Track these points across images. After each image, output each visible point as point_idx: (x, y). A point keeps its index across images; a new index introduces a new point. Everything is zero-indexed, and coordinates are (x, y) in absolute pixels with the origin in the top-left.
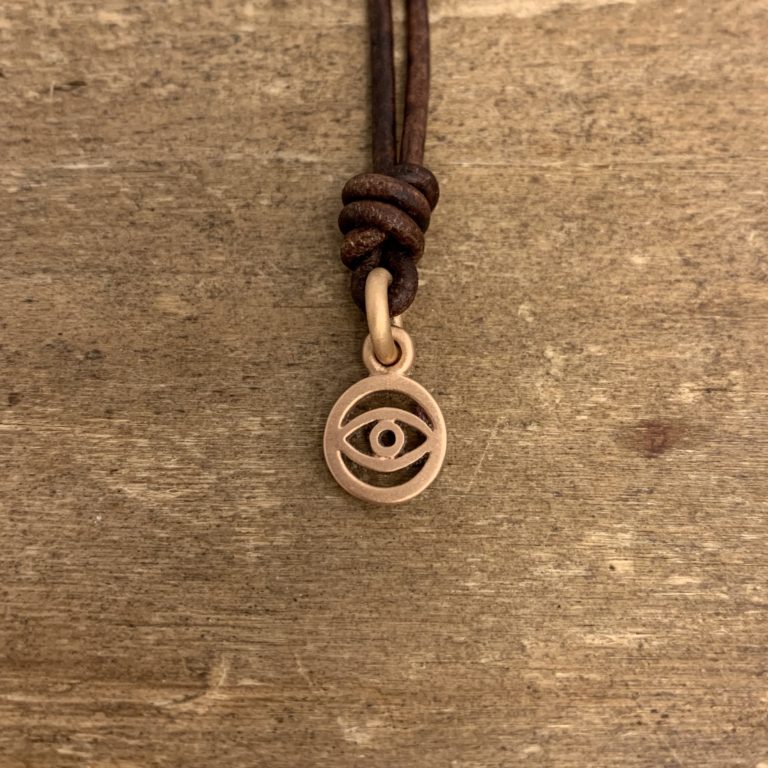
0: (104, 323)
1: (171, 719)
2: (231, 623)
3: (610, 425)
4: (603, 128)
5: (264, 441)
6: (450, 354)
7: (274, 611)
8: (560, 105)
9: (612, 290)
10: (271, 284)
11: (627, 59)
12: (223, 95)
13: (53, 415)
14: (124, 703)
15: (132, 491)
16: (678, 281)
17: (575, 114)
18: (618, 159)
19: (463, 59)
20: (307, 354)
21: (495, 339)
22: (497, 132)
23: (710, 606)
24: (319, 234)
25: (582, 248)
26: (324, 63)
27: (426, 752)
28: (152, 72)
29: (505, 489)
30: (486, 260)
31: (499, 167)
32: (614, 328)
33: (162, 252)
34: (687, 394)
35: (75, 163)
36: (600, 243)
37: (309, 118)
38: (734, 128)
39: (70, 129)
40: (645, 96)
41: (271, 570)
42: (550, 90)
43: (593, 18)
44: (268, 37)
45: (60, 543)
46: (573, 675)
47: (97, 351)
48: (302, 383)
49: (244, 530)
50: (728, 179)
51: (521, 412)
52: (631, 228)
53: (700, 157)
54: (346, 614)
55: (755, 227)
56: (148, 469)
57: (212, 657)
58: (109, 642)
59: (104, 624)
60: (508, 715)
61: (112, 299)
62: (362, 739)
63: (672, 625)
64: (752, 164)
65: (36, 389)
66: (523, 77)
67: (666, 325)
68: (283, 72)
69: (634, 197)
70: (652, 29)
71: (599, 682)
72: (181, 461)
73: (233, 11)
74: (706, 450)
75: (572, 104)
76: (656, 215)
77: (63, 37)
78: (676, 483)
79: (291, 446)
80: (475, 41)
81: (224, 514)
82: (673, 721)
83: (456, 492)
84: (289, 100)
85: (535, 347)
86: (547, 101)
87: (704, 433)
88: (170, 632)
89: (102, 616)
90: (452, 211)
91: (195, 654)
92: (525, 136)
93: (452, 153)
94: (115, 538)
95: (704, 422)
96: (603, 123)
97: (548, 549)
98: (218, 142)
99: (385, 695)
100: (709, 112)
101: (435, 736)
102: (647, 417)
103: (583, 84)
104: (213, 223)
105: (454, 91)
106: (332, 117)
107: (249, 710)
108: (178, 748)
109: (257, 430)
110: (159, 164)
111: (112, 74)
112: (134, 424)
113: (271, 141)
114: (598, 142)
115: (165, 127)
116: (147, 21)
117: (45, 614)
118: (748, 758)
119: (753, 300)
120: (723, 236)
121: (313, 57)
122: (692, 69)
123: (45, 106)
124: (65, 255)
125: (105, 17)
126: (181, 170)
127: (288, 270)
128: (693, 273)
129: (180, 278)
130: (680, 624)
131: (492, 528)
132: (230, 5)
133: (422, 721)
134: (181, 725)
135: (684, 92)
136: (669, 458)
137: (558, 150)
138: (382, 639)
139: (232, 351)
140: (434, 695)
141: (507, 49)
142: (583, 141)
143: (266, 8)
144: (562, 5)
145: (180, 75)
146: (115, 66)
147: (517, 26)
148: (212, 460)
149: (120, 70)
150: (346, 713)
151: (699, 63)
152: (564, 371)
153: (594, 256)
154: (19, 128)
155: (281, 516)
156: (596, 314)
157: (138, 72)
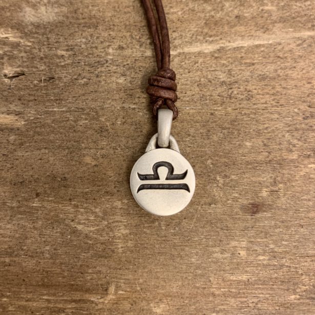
0: (67, 167)
1: (97, 305)
2: (115, 273)
3: (239, 204)
4: (235, 94)
5: (122, 210)
8: (220, 86)
9: (240, 155)
10: (122, 153)
11: (244, 68)
12: (103, 83)
13: (51, 201)
14: (81, 299)
15: (80, 227)
16: (262, 152)
17: (226, 89)
18: (241, 106)
19: (186, 69)
21: (199, 173)
22: (198, 96)
23: (271, 267)
24: (138, 134)
25: (229, 139)
26: (138, 71)
28: (78, 74)
29: (204, 227)
30: (196, 144)
31: (199, 109)
32: (240, 169)
33: (85, 141)
34: (264, 193)
35: (53, 108)
36: (235, 138)
37: (133, 91)
38: (281, 94)
39: (50, 95)
40: (250, 82)
41: (127, 255)
42: (217, 80)
43: (232, 52)
44: (118, 61)
45: (57, 245)
46: (226, 290)
47: (65, 178)
49: (117, 241)
50: (279, 114)
51: (209, 200)
52: (246, 132)
53: (269, 105)
55: (288, 131)
56: (85, 219)
57: (109, 284)
58: (75, 279)
59: (73, 273)
61: (69, 159)
62: (158, 311)
63: (259, 273)
64: (287, 108)
65: (45, 191)
66: (207, 75)
67: (258, 168)
68: (124, 74)
69: (246, 121)
70: (253, 56)
71: (235, 292)
72: (95, 216)
73: (105, 50)
74: (271, 213)
75: (224, 85)
76: (254, 127)
77: (45, 60)
79: (131, 212)
80: (189, 62)
81: (111, 236)
82: (259, 306)
84: (126, 84)
85: (213, 176)
86: (216, 85)
87: (270, 207)
88: (95, 276)
89: (72, 270)
90: (183, 126)
91: (103, 283)
92: (208, 97)
93: (183, 104)
94: (75, 244)
95: (270, 203)
96: (235, 92)
97: (218, 248)
98: (102, 101)
100: (273, 88)
102: (251, 202)
103: (228, 78)
104: (102, 130)
105: (183, 80)
106: (141, 91)
107: (122, 301)
109: (120, 206)
110: (82, 109)
111: (65, 74)
112: (79, 204)
113: (120, 100)
115: (84, 95)
116: (75, 54)
117: (53, 269)
119: (287, 159)
120: (277, 135)
121: (133, 68)
122: (267, 72)
123: (40, 86)
124: (52, 143)
125: (60, 52)
126: (90, 111)
127: (128, 148)
128: (267, 149)
129: (92, 151)
132: (104, 48)
134: (100, 306)
135: (264, 80)
136: (258, 215)
137: (220, 102)
138: (164, 278)
139: (110, 177)
140: (181, 296)
141: (201, 65)
142: (228, 99)
143: (116, 49)
144: (221, 47)
145: (88, 75)
146: (65, 72)
147: (205, 55)
148: (106, 217)
149: (67, 73)
150: (153, 302)
151: (270, 68)
152: (223, 185)
153: (233, 142)
154: (32, 95)
155: (129, 236)
156: (234, 164)
157: (73, 74)
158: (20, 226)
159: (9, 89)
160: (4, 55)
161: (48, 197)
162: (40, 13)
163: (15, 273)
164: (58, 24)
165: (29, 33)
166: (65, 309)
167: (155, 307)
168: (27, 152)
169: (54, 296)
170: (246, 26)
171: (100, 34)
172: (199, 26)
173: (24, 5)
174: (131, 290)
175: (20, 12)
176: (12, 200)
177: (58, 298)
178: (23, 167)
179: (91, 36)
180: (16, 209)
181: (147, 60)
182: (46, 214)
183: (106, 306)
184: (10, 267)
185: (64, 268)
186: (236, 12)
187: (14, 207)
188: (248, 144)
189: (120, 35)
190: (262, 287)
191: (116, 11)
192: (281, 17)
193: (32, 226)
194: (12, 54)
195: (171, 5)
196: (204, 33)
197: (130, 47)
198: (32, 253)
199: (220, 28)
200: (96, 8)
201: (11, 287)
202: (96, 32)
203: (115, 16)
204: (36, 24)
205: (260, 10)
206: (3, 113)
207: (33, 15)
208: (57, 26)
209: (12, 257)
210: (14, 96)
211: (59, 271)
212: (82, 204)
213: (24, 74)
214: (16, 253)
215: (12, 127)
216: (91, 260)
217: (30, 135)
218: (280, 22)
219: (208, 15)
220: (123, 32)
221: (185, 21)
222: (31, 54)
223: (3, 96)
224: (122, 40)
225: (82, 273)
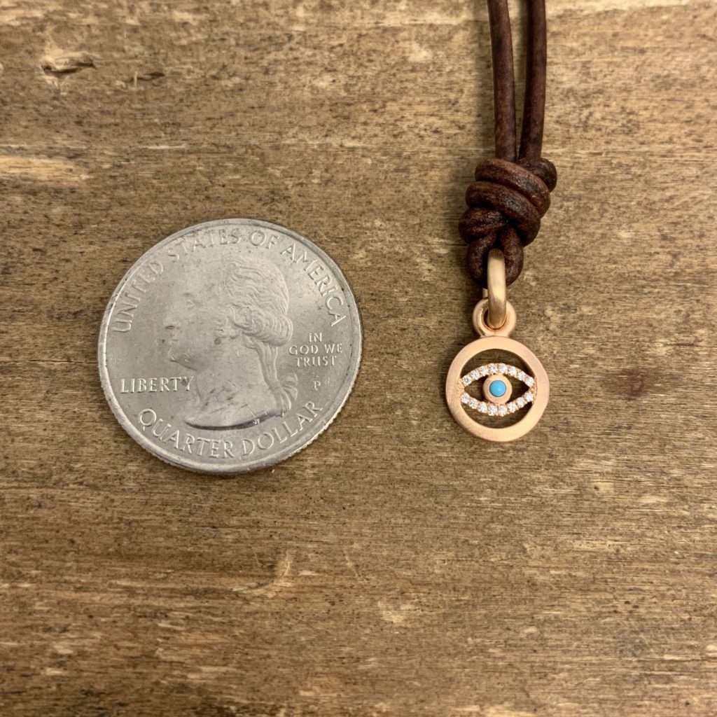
1: (246, 601)
2: (293, 526)
3: (598, 373)
4: (598, 120)
8: (562, 100)
9: (602, 260)
11: (619, 60)
12: (279, 87)
14: (209, 589)
16: (658, 253)
17: (574, 107)
18: (610, 147)
19: (481, 58)
23: (674, 521)
24: (361, 209)
25: (578, 224)
26: (364, 60)
27: (447, 631)
28: (220, 66)
32: (603, 292)
34: (661, 349)
35: (157, 144)
36: (593, 220)
37: (352, 108)
38: (708, 122)
39: (153, 114)
40: (634, 93)
41: (325, 483)
42: (554, 86)
43: (592, 23)
44: (316, 36)
46: (563, 572)
50: (702, 166)
52: (619, 207)
53: (678, 147)
54: (384, 520)
57: (279, 553)
58: (197, 540)
59: (192, 526)
60: (512, 603)
62: (397, 619)
63: (643, 535)
68: (329, 67)
69: (622, 181)
70: (642, 33)
71: (584, 579)
73: (287, 12)
74: (675, 394)
75: (572, 99)
76: (640, 196)
77: (143, 33)
78: (650, 421)
82: (642, 611)
84: (334, 92)
85: (537, 307)
86: (551, 96)
87: (674, 381)
88: (245, 533)
89: (190, 519)
91: (265, 550)
93: (471, 140)
95: (675, 371)
96: (598, 115)
97: (545, 473)
98: (277, 129)
99: (416, 585)
100: (688, 107)
101: (454, 618)
102: (628, 367)
103: (581, 82)
104: (274, 197)
105: (472, 85)
106: (370, 108)
107: (308, 595)
108: (253, 625)
110: (228, 147)
111: (186, 67)
113: (320, 128)
115: (232, 115)
116: (214, 21)
117: (146, 517)
118: (701, 640)
120: (696, 216)
121: (354, 54)
122: (675, 69)
123: (130, 94)
124: (152, 223)
125: (179, 16)
126: (246, 152)
127: (335, 239)
128: (670, 247)
130: (650, 534)
131: (500, 454)
132: (285, 7)
133: (445, 607)
134: (255, 606)
135: (667, 89)
136: (645, 401)
137: (560, 138)
138: (413, 541)
140: (454, 586)
142: (580, 131)
143: (314, 10)
144: (565, 10)
145: (244, 69)
146: (189, 60)
149: (193, 63)
150: (385, 598)
151: (680, 64)
152: (561, 327)
153: (588, 230)
154: (108, 113)
155: (332, 441)
156: (588, 280)
157: (208, 66)
158: (69, 415)
159: (55, 98)
160: (45, 21)
163: (51, 524)
166: (171, 610)
167: (388, 609)
168: (91, 243)
169: (143, 579)
174: (331, 568)
176: (53, 354)
177: (153, 585)
178: (81, 277)
180: (59, 375)
181: (388, 35)
183: (269, 604)
185: (168, 514)
187: (55, 371)
188: (624, 235)
190: (650, 568)
193: (96, 416)
194: (65, 18)
197: (348, 6)
198: (95, 478)
206: (38, 154)
209: (47, 487)
210: (65, 115)
211: (157, 520)
213: (92, 65)
214: (55, 477)
215: (58, 185)
216: (238, 496)
217: (100, 204)
222: (111, 19)
223: (40, 114)
225: (214, 527)
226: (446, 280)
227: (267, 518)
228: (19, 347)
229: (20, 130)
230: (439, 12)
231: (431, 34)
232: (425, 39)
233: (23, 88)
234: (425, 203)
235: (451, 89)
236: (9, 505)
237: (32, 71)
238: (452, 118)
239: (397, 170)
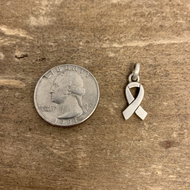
2: (76, 181)
4: (158, 73)
5: (83, 142)
6: (123, 123)
7: (85, 179)
8: (149, 67)
9: (159, 110)
11: (164, 57)
12: (75, 63)
13: (39, 134)
15: (55, 151)
16: (174, 109)
17: (152, 69)
18: (161, 80)
19: (128, 56)
20: (92, 122)
25: (153, 100)
26: (97, 56)
28: (60, 57)
29: (135, 155)
32: (159, 119)
34: (175, 135)
36: (157, 99)
37: (94, 68)
38: (187, 74)
39: (42, 69)
40: (168, 66)
41: (84, 170)
42: (147, 63)
43: (157, 47)
44: (85, 50)
45: (40, 162)
48: (91, 129)
50: (186, 86)
51: (138, 138)
52: (164, 96)
53: (179, 80)
54: (100, 181)
56: (59, 146)
57: (72, 188)
58: (50, 184)
59: (49, 180)
63: (169, 186)
65: (35, 128)
66: (141, 60)
68: (88, 58)
69: (164, 89)
70: (170, 50)
72: (66, 145)
73: (78, 43)
74: (178, 148)
75: (151, 67)
76: (169, 93)
77: (41, 48)
78: (172, 155)
79: (89, 143)
80: (130, 52)
81: (74, 157)
83: (124, 155)
84: (89, 64)
85: (142, 123)
86: (146, 66)
88: (63, 182)
89: (49, 178)
91: (68, 187)
93: (125, 77)
94: (52, 161)
95: (178, 141)
96: (158, 71)
97: (143, 169)
100: (182, 70)
102: (166, 140)
103: (154, 62)
105: (125, 63)
106: (99, 68)
109: (81, 139)
111: (51, 57)
112: (56, 136)
114: (157, 76)
116: (59, 45)
117: (37, 177)
120: (184, 99)
123: (37, 64)
125: (50, 44)
128: (177, 107)
130: (171, 186)
131: (131, 163)
135: (176, 65)
136: (170, 149)
137: (148, 77)
138: (107, 186)
141: (137, 54)
142: (154, 76)
143: (85, 43)
144: (150, 44)
145: (66, 58)
147: (140, 48)
148: (72, 145)
149: (53, 56)
151: (180, 58)
152: (148, 129)
153: (155, 102)
154: (31, 68)
155: (86, 158)
156: (156, 116)
157: (57, 57)
158: (18, 148)
160: (16, 44)
161: (36, 131)
162: (40, 21)
163: (12, 178)
164: (50, 27)
165: (32, 32)
168: (25, 103)
170: (166, 32)
171: (75, 33)
172: (137, 31)
173: (30, 15)
175: (28, 19)
176: (14, 132)
178: (22, 112)
179: (70, 34)
180: (16, 138)
181: (104, 50)
182: (35, 142)
184: (10, 174)
185: (43, 176)
186: (160, 23)
187: (15, 136)
189: (88, 34)
191: (86, 20)
192: (188, 27)
193: (25, 149)
194: (21, 44)
195: (120, 18)
196: (140, 35)
197: (93, 42)
198: (24, 166)
199: (150, 32)
200: (73, 18)
201: (9, 187)
202: (73, 32)
203: (85, 23)
204: (37, 27)
205: (175, 22)
206: (13, 79)
207: (36, 22)
208: (49, 28)
209: (12, 168)
210: (20, 69)
211: (40, 178)
212: (58, 137)
213: (27, 56)
214: (14, 165)
215: (18, 87)
216: (61, 172)
217: (28, 93)
218: (188, 30)
219: (142, 24)
220: (89, 33)
221: (128, 27)
222: (33, 44)
223: (14, 69)
224: (88, 37)
225: (55, 180)
226: (117, 115)
227: (69, 179)
228: (6, 130)
229: (8, 73)
230: (117, 44)
231: (115, 49)
232: (113, 51)
233: (10, 62)
234: (112, 94)
235: (119, 64)
236: (1, 172)
237: (12, 57)
238: (120, 71)
239: (105, 85)
